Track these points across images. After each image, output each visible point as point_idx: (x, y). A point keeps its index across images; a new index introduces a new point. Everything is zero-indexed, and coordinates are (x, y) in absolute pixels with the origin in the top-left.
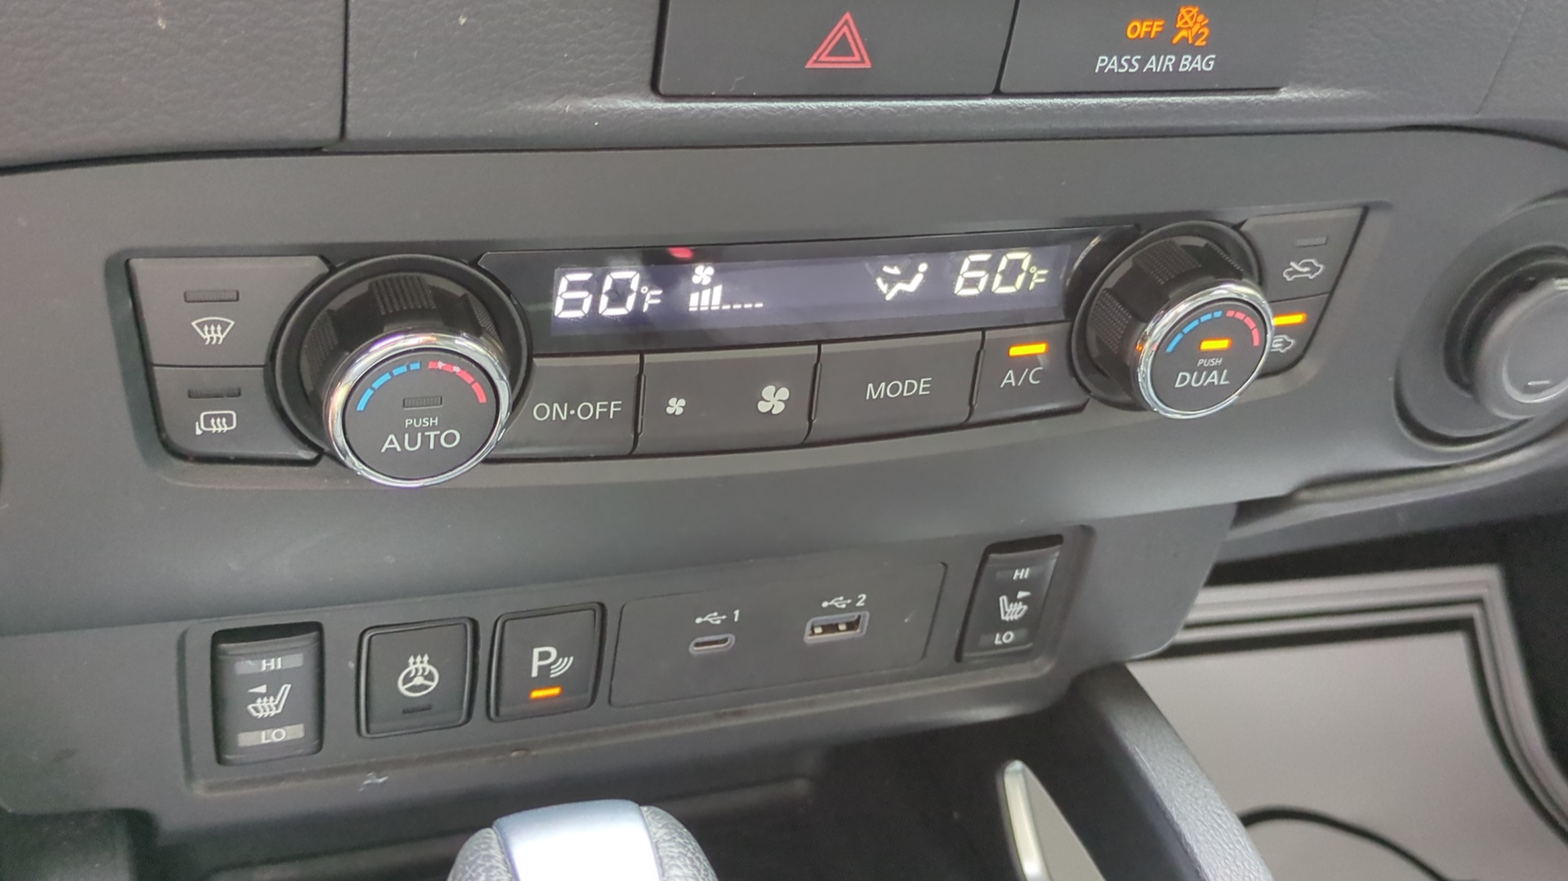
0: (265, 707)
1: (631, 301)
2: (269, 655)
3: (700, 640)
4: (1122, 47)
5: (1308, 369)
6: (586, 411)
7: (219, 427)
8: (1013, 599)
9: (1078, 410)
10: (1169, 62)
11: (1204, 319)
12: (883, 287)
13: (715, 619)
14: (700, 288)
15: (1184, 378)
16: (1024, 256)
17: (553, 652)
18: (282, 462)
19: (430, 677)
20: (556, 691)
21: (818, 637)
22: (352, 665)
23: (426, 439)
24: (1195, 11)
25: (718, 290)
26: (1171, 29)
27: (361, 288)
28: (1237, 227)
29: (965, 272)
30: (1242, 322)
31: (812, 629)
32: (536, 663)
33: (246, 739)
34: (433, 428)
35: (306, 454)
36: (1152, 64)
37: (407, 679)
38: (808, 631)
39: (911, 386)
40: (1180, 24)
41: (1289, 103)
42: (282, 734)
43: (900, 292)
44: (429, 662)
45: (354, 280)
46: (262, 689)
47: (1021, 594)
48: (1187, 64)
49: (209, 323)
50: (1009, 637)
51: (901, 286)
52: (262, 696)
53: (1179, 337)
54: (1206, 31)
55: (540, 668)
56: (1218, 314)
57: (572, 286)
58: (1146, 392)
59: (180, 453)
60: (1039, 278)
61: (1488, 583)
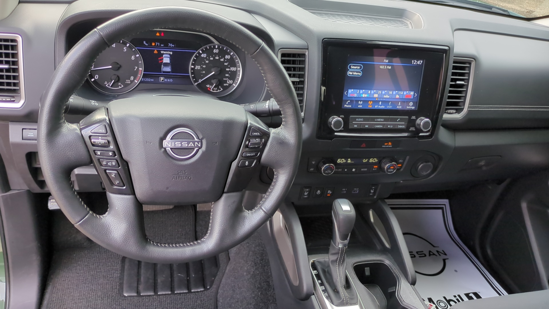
0: (306, 194)
1: (343, 161)
2: (307, 189)
4: (384, 145)
5: (402, 170)
6: (339, 170)
7: (312, 170)
8: (372, 190)
9: (380, 172)
10: (388, 146)
11: (390, 165)
12: (363, 161)
13: (344, 189)
14: (349, 161)
15: (389, 170)
17: (330, 191)
18: (316, 172)
19: (320, 192)
20: (329, 195)
24: (390, 143)
27: (324, 160)
28: (395, 157)
29: (370, 160)
30: (394, 166)
31: (353, 191)
32: (328, 192)
33: (303, 197)
34: (329, 171)
35: (318, 172)
39: (365, 169)
41: (398, 149)
42: (306, 196)
46: (306, 192)
47: (373, 190)
48: (390, 146)
49: (313, 162)
50: (371, 194)
51: (365, 161)
53: (388, 167)
56: (392, 165)
57: (339, 160)
58: (386, 171)
59: (309, 172)
60: (377, 161)
61: (446, 202)
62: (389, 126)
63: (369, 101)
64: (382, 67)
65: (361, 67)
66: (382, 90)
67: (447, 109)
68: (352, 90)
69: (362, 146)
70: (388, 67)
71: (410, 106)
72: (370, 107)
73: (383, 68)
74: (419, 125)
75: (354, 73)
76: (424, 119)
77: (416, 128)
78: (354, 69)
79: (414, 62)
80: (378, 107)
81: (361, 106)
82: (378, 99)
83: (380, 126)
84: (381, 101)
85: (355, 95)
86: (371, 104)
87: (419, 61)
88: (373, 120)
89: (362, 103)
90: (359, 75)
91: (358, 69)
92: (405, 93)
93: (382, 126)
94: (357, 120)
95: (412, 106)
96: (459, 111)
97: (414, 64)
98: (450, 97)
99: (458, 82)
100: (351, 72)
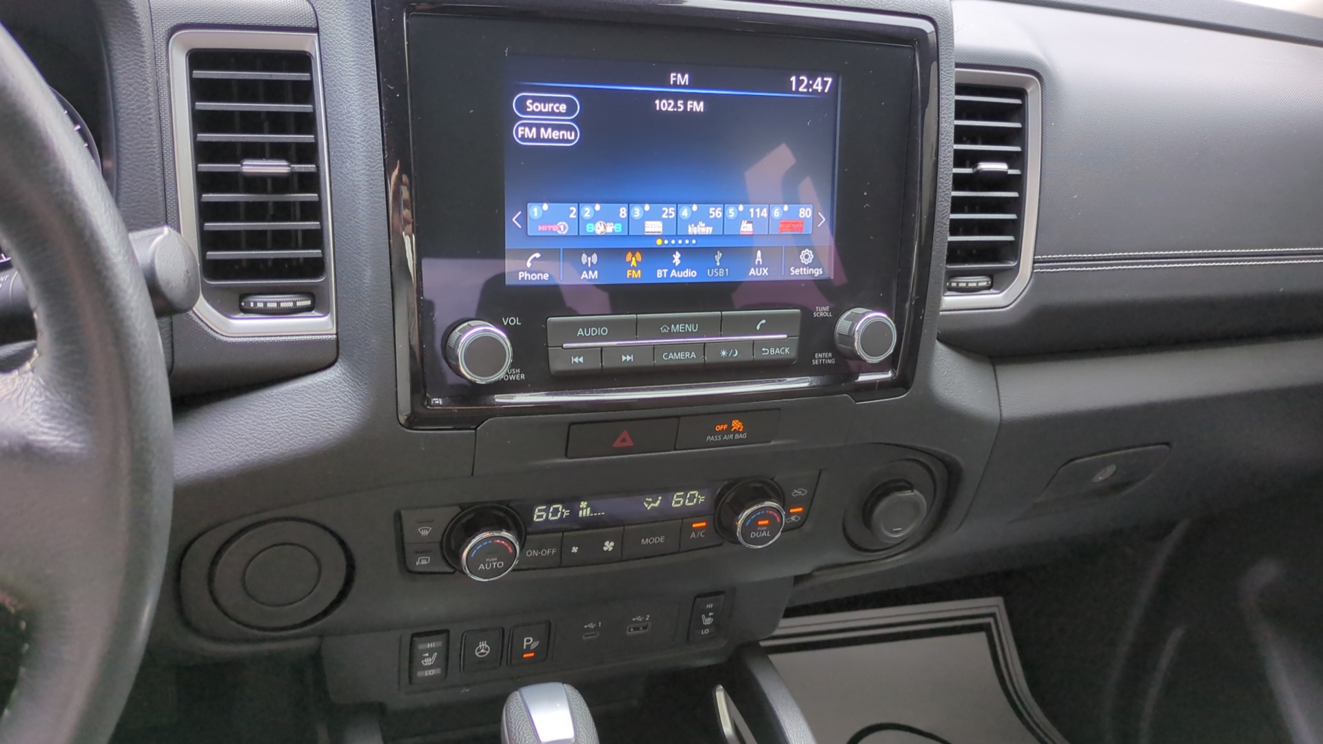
0: (428, 662)
1: (559, 515)
2: (430, 642)
3: (586, 634)
4: (715, 433)
5: (807, 527)
6: (544, 553)
7: (424, 562)
8: (707, 616)
9: (721, 544)
10: (732, 436)
11: (758, 514)
12: (646, 506)
13: (592, 626)
14: (583, 509)
15: (753, 535)
16: (696, 493)
17: (532, 639)
18: (443, 573)
19: (487, 649)
20: (533, 654)
21: (633, 632)
22: (459, 646)
23: (492, 565)
24: (737, 421)
25: (589, 509)
26: (730, 427)
27: (471, 516)
28: (772, 479)
29: (674, 498)
30: (772, 515)
31: (629, 629)
32: (525, 644)
33: (420, 674)
34: (495, 561)
35: (451, 570)
36: (725, 437)
37: (479, 650)
38: (628, 630)
39: (657, 539)
40: (733, 425)
41: (774, 445)
42: (432, 672)
43: (652, 507)
44: (487, 644)
45: (469, 513)
46: (427, 655)
47: (710, 614)
48: (737, 436)
49: (423, 529)
50: (707, 631)
51: (652, 505)
52: (427, 657)
53: (750, 520)
54: (742, 427)
55: (527, 645)
56: (763, 512)
57: (540, 511)
58: (741, 539)
59: (410, 572)
60: (702, 499)
61: (997, 606)
62: (724, 353)
63: (627, 250)
64: (664, 105)
65: (570, 103)
66: (677, 203)
67: (952, 275)
68: (545, 207)
69: (617, 444)
70: (689, 102)
71: (804, 266)
72: (634, 275)
73: (670, 109)
74: (849, 338)
75: (542, 130)
76: (864, 315)
77: (837, 353)
78: (541, 113)
79: (799, 83)
80: (669, 273)
81: (594, 275)
82: (666, 242)
83: (687, 354)
84: (682, 250)
85: (562, 228)
86: (637, 261)
87: (819, 80)
88: (653, 329)
89: (595, 261)
90: (568, 141)
91: (560, 114)
92: (776, 213)
93: (693, 355)
94: (580, 332)
95: (809, 266)
96: (997, 280)
97: (801, 89)
98: (956, 227)
99: (985, 166)
100: (530, 126)
